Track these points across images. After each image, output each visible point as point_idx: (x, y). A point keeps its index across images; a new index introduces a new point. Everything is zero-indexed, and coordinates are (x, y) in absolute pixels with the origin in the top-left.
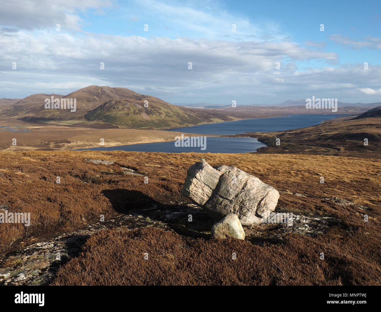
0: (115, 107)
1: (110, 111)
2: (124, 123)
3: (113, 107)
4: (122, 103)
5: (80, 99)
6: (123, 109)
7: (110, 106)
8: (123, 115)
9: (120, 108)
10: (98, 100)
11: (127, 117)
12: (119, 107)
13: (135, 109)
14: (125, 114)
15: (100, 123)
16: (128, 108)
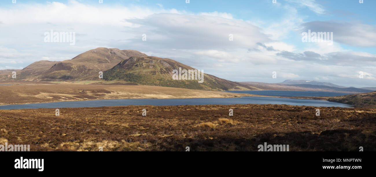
0: (138, 64)
1: (132, 69)
2: (151, 83)
3: (135, 65)
4: (146, 60)
5: (91, 60)
6: (148, 67)
7: (131, 64)
8: (148, 73)
9: (144, 66)
10: (109, 61)
11: (153, 76)
12: (142, 64)
13: (162, 67)
14: (151, 72)
15: (121, 83)
16: (154, 66)
